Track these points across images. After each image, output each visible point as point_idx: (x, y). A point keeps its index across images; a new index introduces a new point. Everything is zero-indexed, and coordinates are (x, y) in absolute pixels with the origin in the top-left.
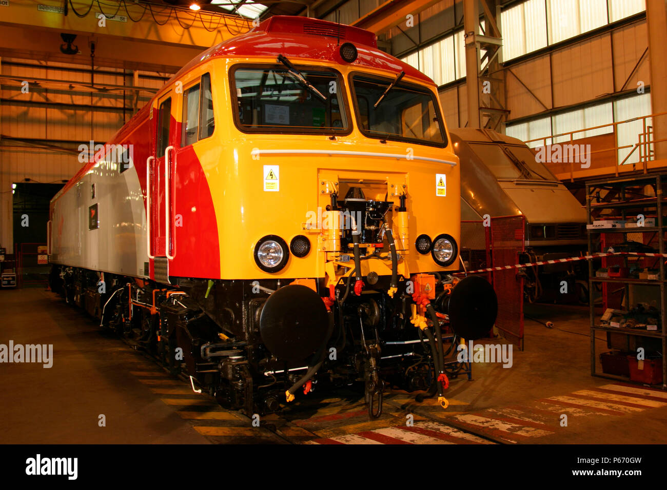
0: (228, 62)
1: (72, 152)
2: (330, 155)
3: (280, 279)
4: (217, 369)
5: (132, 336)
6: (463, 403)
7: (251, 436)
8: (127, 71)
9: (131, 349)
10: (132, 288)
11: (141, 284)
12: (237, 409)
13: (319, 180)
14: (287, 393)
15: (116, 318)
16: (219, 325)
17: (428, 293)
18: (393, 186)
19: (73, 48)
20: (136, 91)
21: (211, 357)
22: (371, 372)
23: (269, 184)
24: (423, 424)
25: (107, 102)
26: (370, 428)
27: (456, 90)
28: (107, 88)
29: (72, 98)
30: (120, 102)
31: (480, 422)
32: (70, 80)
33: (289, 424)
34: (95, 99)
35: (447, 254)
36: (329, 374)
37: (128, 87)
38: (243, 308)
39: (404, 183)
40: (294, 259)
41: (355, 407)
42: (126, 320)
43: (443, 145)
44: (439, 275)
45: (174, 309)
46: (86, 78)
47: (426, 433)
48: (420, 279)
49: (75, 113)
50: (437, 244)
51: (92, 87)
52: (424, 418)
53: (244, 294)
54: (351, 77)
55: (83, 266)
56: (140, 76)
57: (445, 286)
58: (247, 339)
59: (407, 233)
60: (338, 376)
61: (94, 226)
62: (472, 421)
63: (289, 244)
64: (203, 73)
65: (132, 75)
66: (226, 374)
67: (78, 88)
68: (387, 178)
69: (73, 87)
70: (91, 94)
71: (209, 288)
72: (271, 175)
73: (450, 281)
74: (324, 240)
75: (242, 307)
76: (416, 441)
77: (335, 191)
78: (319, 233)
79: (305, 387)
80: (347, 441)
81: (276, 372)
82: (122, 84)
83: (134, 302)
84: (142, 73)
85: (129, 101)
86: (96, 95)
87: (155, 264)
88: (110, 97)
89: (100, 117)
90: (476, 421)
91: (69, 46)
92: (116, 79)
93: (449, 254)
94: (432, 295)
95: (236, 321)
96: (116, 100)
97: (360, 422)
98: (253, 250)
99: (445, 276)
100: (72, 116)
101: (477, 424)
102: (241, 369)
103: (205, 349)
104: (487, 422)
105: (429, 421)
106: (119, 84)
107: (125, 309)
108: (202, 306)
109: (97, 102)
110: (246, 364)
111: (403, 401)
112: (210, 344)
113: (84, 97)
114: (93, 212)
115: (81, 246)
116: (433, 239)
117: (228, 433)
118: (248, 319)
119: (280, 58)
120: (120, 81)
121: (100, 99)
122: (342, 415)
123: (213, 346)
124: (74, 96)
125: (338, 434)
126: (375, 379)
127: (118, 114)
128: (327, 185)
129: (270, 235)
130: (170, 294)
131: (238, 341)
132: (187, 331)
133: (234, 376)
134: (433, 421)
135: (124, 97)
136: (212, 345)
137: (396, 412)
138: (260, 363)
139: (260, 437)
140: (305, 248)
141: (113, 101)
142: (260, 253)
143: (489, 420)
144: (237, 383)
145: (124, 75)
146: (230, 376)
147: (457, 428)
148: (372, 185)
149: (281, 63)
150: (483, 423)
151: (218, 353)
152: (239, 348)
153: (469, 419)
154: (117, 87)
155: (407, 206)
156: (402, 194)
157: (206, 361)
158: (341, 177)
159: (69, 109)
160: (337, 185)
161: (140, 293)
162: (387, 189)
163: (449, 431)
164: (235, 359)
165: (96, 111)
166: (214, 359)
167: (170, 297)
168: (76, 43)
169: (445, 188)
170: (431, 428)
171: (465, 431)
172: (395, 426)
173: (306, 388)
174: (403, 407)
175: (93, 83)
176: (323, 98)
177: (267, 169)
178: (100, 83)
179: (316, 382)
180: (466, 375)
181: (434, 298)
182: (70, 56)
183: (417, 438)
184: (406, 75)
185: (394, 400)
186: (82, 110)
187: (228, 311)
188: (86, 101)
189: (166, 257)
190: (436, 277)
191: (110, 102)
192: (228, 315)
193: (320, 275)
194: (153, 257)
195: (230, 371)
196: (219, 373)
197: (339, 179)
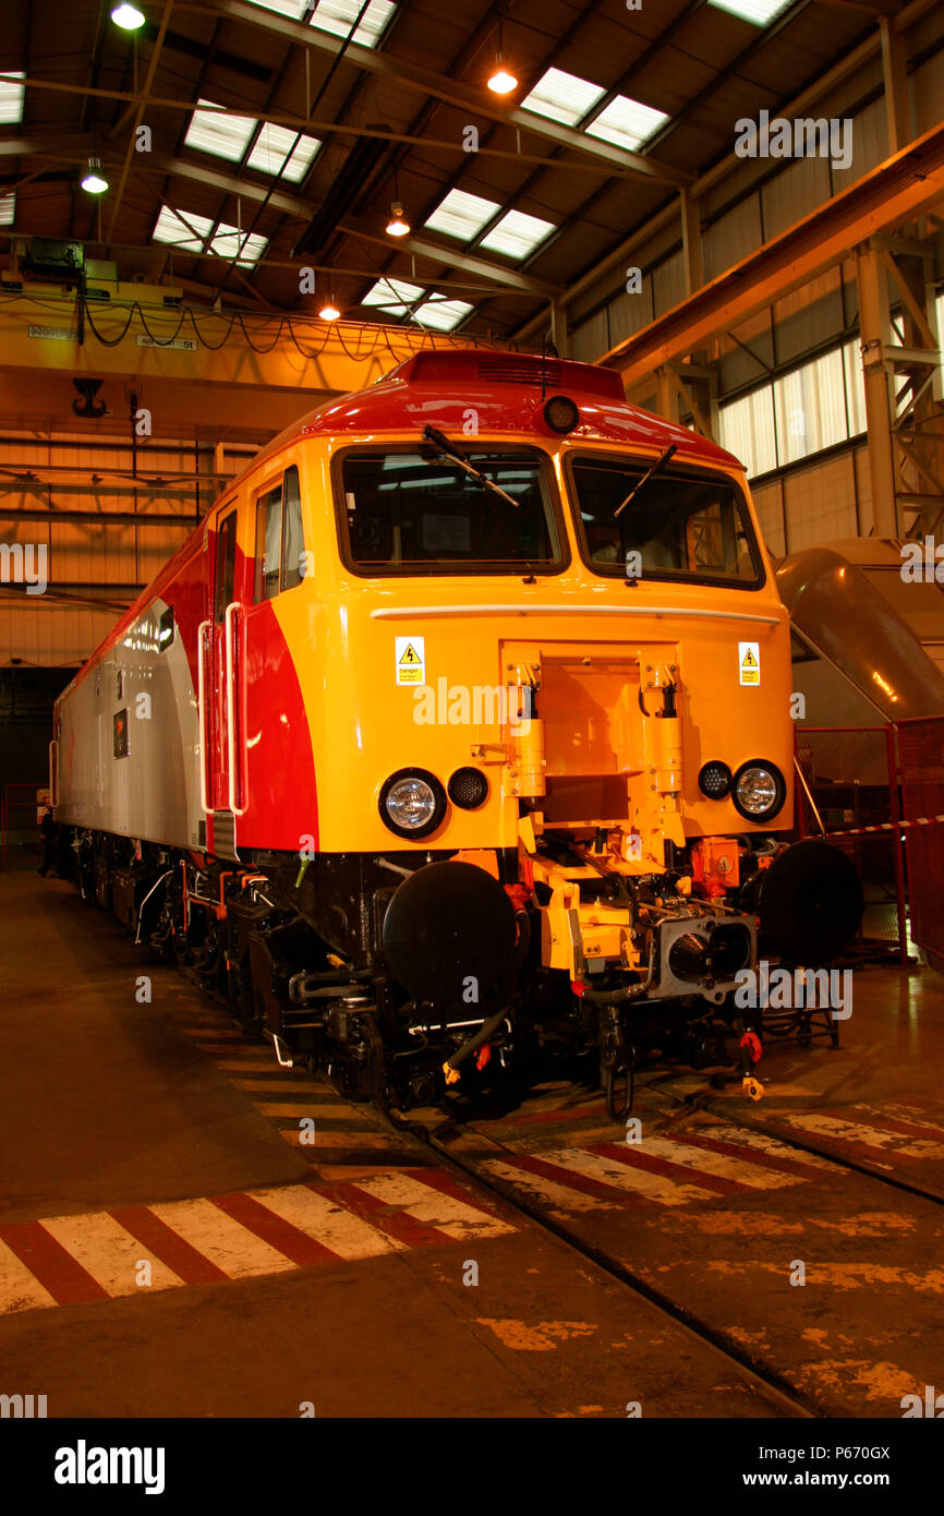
0: (331, 444)
1: (98, 605)
2: (523, 614)
3: (432, 851)
4: (322, 1021)
5: (190, 962)
6: (808, 1093)
7: (384, 1150)
8: (203, 445)
9: (192, 987)
10: (188, 870)
11: (200, 860)
12: (365, 1100)
13: (503, 661)
14: (446, 1067)
15: (163, 928)
16: (323, 937)
17: (724, 876)
18: (649, 669)
19: (97, 405)
20: (220, 482)
21: (308, 999)
22: (611, 1028)
23: (406, 671)
24: (719, 1131)
25: (163, 507)
26: (613, 1137)
27: (850, 459)
28: (164, 479)
29: (97, 501)
30: (189, 504)
31: (832, 1130)
32: (94, 466)
33: (459, 1128)
34: (142, 501)
35: (765, 797)
36: (537, 1032)
37: (204, 475)
38: (362, 906)
39: (672, 662)
40: (457, 813)
41: (596, 1098)
42: (178, 931)
43: (757, 585)
44: (748, 840)
45: (247, 909)
46: (123, 461)
47: (720, 1148)
48: (708, 849)
49: (105, 529)
50: (744, 779)
51: (134, 478)
52: (723, 1121)
53: (364, 879)
54: (569, 461)
55: (106, 828)
56: (227, 453)
57: (759, 860)
58: (369, 964)
59: (678, 759)
60: (552, 1036)
61: (121, 752)
62: (817, 1126)
63: (446, 784)
64: (287, 467)
65: (211, 452)
66: (336, 1031)
67: (109, 480)
68: (638, 652)
69: (100, 480)
70: (134, 492)
71: (303, 869)
72: (409, 655)
73: (771, 852)
74: (515, 775)
75: (360, 904)
76: (697, 1162)
77: (532, 682)
78: (504, 763)
79: (478, 1055)
80: (562, 1161)
81: (432, 1028)
82: (194, 471)
83: (192, 896)
84: (230, 446)
85: (206, 502)
86: (144, 493)
87: (215, 825)
88: (171, 495)
89: (152, 535)
90: (824, 1127)
91: (90, 403)
92: (181, 460)
93: (769, 798)
94: (734, 879)
95: (350, 931)
96: (182, 502)
97: (597, 1126)
98: (378, 797)
99: (762, 841)
100: (99, 535)
101: (825, 1132)
102: (363, 1022)
103: (296, 983)
104: (846, 1128)
105: (731, 1126)
106: (186, 470)
107: (178, 910)
108: (296, 903)
109: (145, 507)
110: (372, 1013)
111: (691, 1087)
112: (307, 975)
113: (121, 498)
114: (121, 724)
115: (102, 790)
116: (734, 770)
117: (341, 1142)
118: (371, 926)
119: (429, 432)
120: (189, 465)
121: (152, 500)
122: (566, 1113)
123: (312, 977)
124: (101, 498)
125: (547, 1148)
126: (618, 1041)
127: (186, 529)
128: (518, 671)
129: (408, 769)
130: (247, 881)
131: (359, 969)
132: (266, 950)
133: (349, 1034)
134: (739, 1125)
135: (197, 495)
136: (310, 977)
137: (673, 1107)
138: (401, 1010)
139: (400, 1151)
140: (477, 791)
141: (176, 503)
142: (391, 803)
143: (851, 1124)
144: (353, 1047)
145: (196, 451)
146: (343, 1035)
147: (782, 1139)
148: (611, 668)
149: (431, 441)
150: (837, 1130)
151: (321, 992)
152: (361, 981)
153: (812, 1123)
154: (183, 476)
155: (676, 707)
156: (668, 683)
157: (299, 1006)
158: (545, 654)
159: (92, 523)
160: (538, 669)
161: (200, 878)
162: (639, 674)
163: (764, 1145)
164: (354, 1003)
165: (145, 524)
166: (313, 1002)
167: (248, 887)
168: (101, 394)
169: (757, 669)
170: (730, 1140)
171: (797, 1146)
172: (664, 1136)
173: (481, 1058)
174: (689, 1099)
175: (135, 471)
176: (511, 504)
177: (401, 644)
178: (150, 469)
179: (511, 1047)
180: (829, 1037)
181: (737, 884)
182: (93, 421)
183: (698, 1158)
184: (679, 451)
185: (676, 1086)
186: (119, 523)
187: (336, 913)
188: (124, 505)
189: (230, 811)
190: (742, 843)
191: (171, 506)
192: (336, 917)
193: (510, 842)
194: (211, 811)
195: (343, 1025)
196: (324, 1029)
197: (542, 658)
